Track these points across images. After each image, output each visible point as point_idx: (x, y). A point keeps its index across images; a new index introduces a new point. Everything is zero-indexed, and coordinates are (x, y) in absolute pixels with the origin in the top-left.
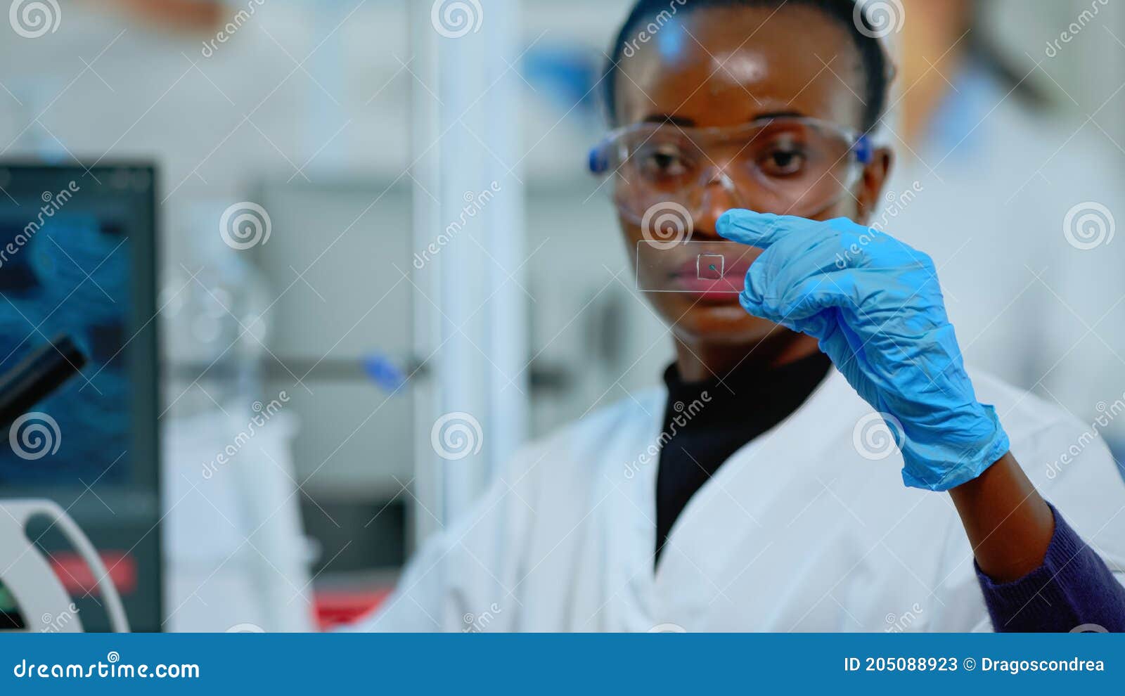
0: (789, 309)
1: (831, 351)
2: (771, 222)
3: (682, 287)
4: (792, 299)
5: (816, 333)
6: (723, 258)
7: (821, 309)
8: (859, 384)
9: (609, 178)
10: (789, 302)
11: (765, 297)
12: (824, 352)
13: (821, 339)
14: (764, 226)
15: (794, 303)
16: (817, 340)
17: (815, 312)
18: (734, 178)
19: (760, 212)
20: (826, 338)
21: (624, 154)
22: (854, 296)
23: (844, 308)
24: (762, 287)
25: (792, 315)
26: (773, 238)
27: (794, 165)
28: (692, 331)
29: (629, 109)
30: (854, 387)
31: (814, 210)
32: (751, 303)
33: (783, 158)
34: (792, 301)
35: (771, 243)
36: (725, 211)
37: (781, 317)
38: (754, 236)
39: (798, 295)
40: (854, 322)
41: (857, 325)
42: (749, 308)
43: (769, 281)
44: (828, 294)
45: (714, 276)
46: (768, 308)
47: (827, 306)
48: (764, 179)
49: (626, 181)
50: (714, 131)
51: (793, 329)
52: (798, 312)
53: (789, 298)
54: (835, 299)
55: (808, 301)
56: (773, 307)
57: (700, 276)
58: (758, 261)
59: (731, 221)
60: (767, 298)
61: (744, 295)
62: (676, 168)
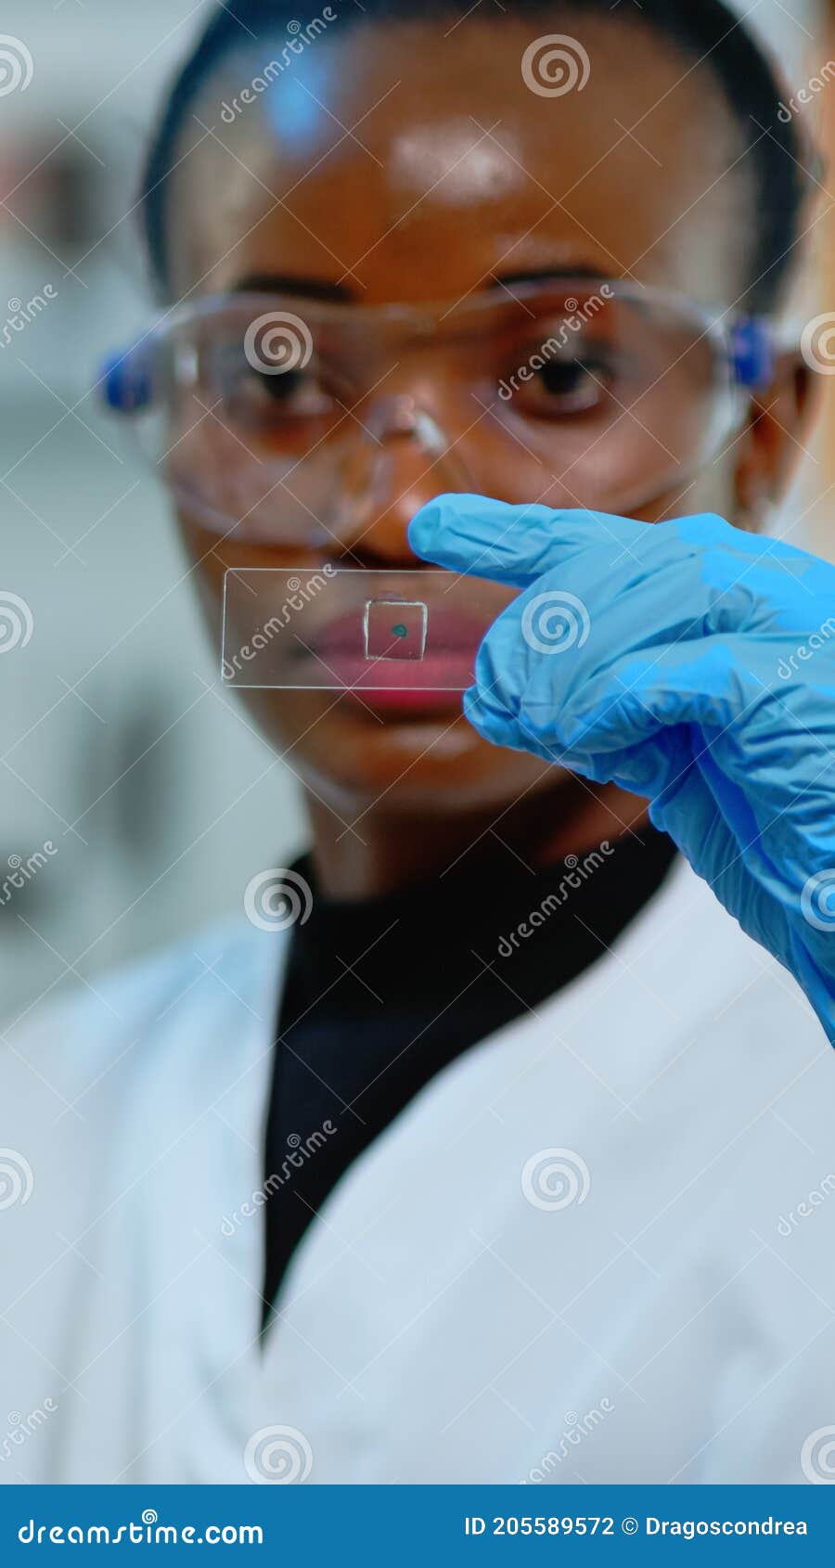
0: (581, 728)
1: (678, 824)
2: (532, 523)
3: (328, 677)
4: (586, 706)
5: (644, 785)
6: (425, 610)
7: (656, 729)
8: (744, 904)
9: (151, 425)
10: (580, 711)
11: (522, 700)
12: (661, 830)
13: (654, 801)
14: (520, 533)
15: (592, 714)
16: (647, 802)
17: (638, 737)
18: (443, 423)
19: (512, 499)
20: (667, 798)
21: (188, 366)
22: (732, 697)
23: (708, 727)
24: (516, 677)
25: (587, 741)
26: (543, 562)
27: (587, 391)
28: (349, 782)
29: (200, 260)
30: (733, 912)
31: (636, 496)
32: (490, 716)
33: (560, 376)
34: (589, 710)
35: (536, 576)
36: (426, 503)
37: (560, 748)
38: (498, 559)
39: (600, 697)
40: (733, 760)
41: (739, 766)
42: (486, 728)
43: (532, 665)
44: (674, 694)
45: (405, 651)
46: (531, 727)
47: (670, 722)
48: (517, 427)
49: (192, 431)
50: (396, 313)
51: (591, 776)
52: (600, 734)
53: (579, 702)
54: (688, 707)
55: (625, 709)
56: (542, 723)
57: (372, 652)
58: (506, 617)
59: (444, 522)
60: (530, 704)
61: (474, 695)
62: (309, 400)
